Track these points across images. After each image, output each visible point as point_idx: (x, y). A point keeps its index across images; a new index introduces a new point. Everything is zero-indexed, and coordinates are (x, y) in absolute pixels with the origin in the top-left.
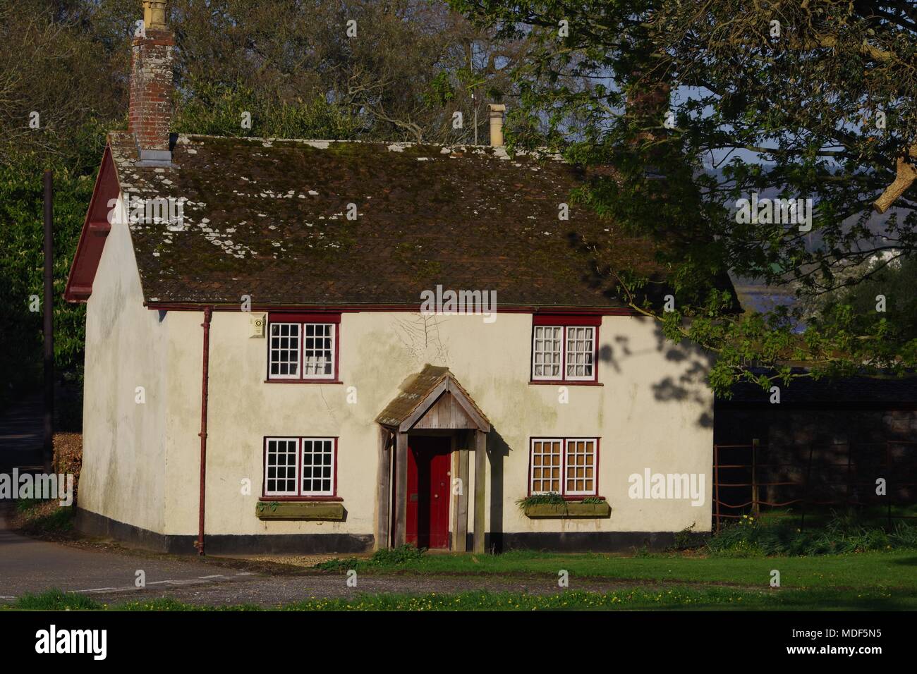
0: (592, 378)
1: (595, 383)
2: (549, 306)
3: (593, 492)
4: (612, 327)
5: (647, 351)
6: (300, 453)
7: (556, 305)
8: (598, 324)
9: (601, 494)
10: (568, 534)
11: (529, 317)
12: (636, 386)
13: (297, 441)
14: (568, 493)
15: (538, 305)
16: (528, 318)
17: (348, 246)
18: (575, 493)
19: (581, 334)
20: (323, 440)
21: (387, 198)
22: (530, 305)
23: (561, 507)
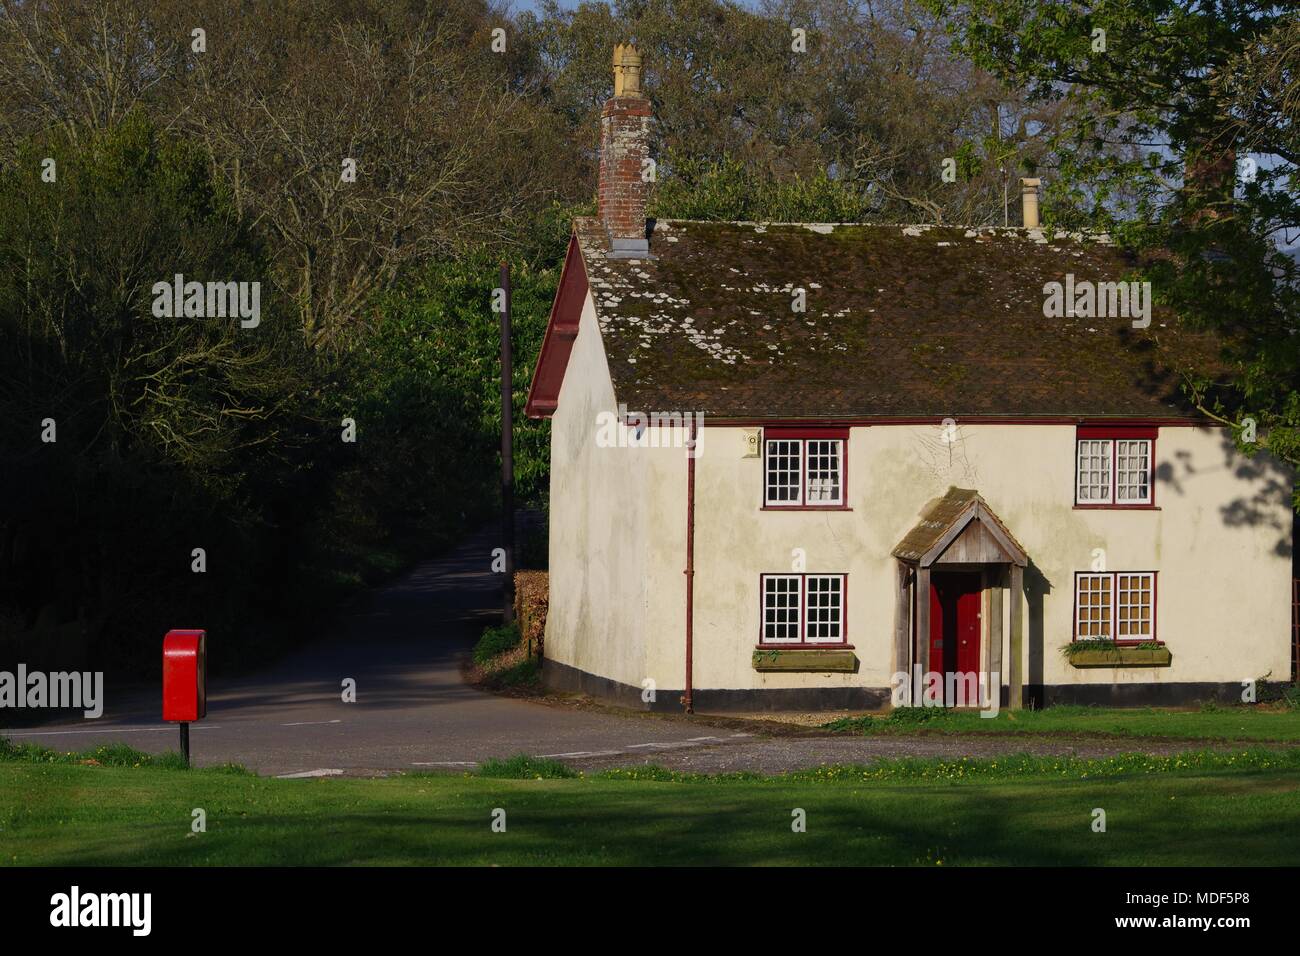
0: (1147, 501)
1: (1151, 507)
2: (1095, 416)
3: (1150, 636)
4: (1172, 440)
5: (1214, 469)
6: (803, 593)
7: (1104, 415)
8: (1154, 437)
9: (1160, 638)
10: (1121, 686)
11: (1072, 430)
12: (1200, 509)
13: (800, 578)
14: (1120, 637)
15: (1082, 416)
16: (1070, 431)
17: (857, 348)
18: (1129, 637)
19: (1134, 449)
20: (830, 577)
21: (902, 291)
22: (1074, 415)
23: (1112, 654)
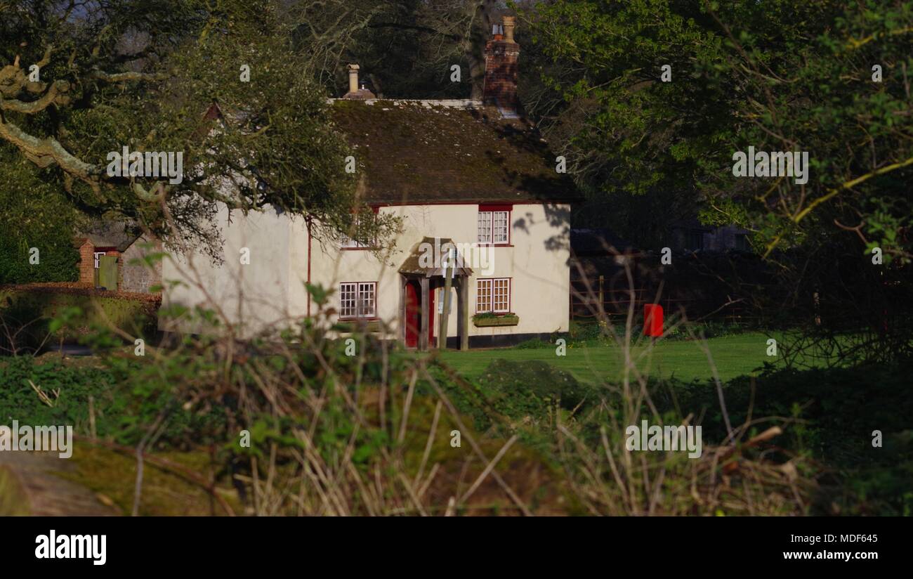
0: (506, 242)
1: (509, 245)
2: (487, 200)
3: (507, 311)
4: (519, 211)
5: (541, 222)
6: (357, 291)
7: (491, 199)
8: (510, 209)
9: (512, 311)
10: (496, 336)
11: (477, 206)
12: (530, 246)
13: (356, 284)
14: (495, 311)
15: (483, 200)
16: (476, 207)
17: (369, 166)
18: (499, 311)
19: (500, 216)
20: (369, 284)
21: (376, 135)
22: (478, 199)
23: (495, 320)
